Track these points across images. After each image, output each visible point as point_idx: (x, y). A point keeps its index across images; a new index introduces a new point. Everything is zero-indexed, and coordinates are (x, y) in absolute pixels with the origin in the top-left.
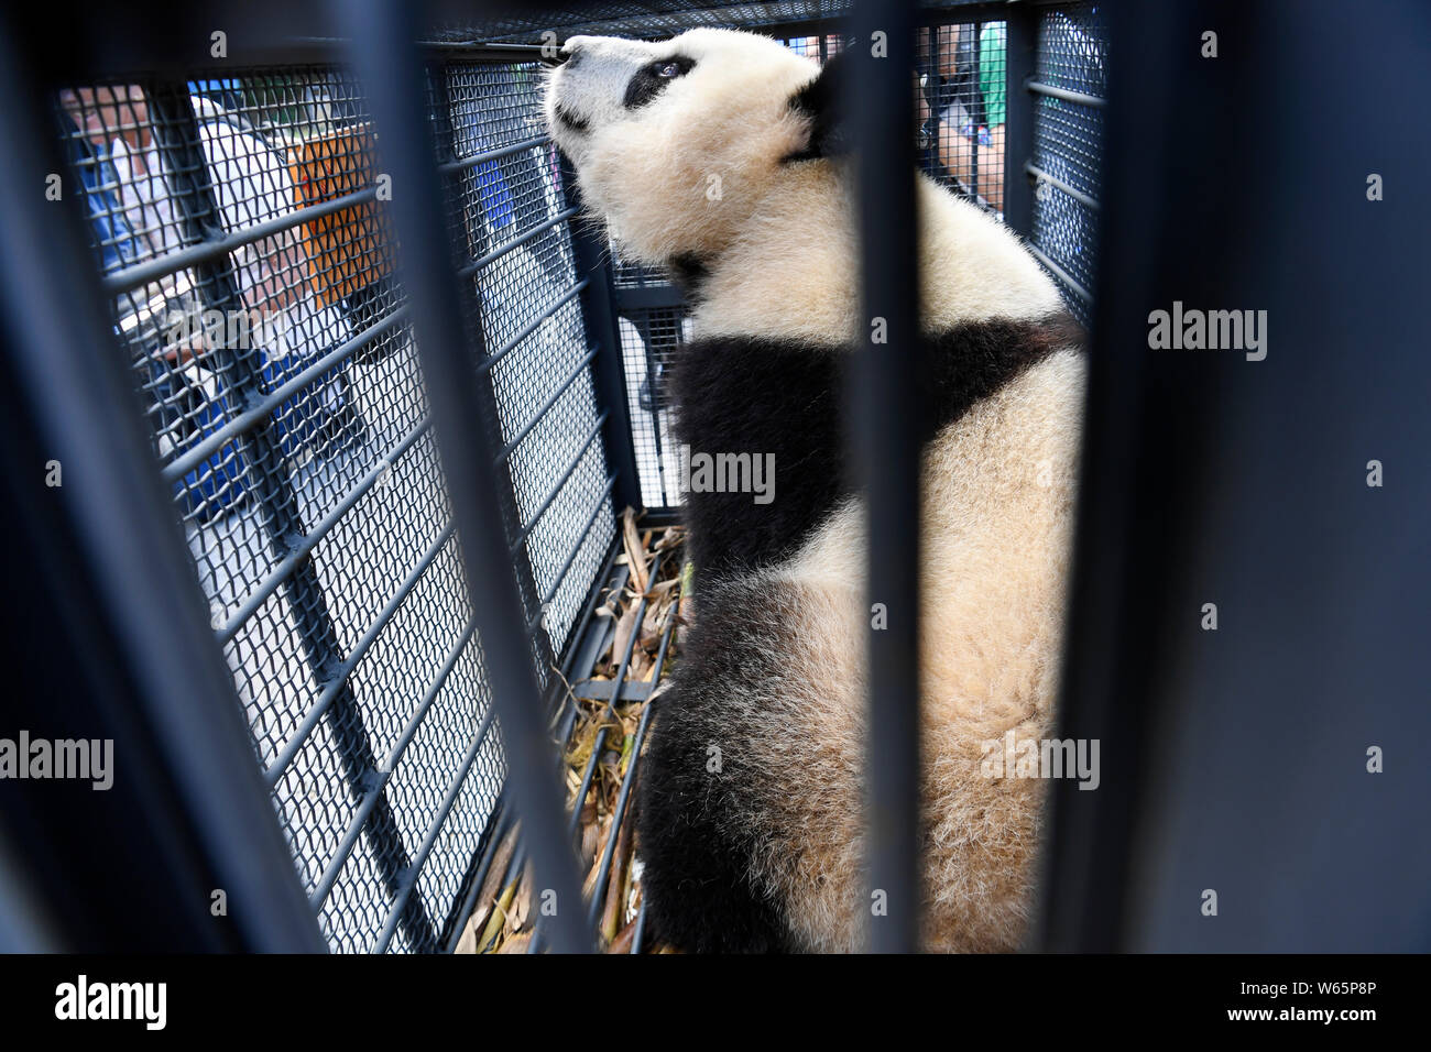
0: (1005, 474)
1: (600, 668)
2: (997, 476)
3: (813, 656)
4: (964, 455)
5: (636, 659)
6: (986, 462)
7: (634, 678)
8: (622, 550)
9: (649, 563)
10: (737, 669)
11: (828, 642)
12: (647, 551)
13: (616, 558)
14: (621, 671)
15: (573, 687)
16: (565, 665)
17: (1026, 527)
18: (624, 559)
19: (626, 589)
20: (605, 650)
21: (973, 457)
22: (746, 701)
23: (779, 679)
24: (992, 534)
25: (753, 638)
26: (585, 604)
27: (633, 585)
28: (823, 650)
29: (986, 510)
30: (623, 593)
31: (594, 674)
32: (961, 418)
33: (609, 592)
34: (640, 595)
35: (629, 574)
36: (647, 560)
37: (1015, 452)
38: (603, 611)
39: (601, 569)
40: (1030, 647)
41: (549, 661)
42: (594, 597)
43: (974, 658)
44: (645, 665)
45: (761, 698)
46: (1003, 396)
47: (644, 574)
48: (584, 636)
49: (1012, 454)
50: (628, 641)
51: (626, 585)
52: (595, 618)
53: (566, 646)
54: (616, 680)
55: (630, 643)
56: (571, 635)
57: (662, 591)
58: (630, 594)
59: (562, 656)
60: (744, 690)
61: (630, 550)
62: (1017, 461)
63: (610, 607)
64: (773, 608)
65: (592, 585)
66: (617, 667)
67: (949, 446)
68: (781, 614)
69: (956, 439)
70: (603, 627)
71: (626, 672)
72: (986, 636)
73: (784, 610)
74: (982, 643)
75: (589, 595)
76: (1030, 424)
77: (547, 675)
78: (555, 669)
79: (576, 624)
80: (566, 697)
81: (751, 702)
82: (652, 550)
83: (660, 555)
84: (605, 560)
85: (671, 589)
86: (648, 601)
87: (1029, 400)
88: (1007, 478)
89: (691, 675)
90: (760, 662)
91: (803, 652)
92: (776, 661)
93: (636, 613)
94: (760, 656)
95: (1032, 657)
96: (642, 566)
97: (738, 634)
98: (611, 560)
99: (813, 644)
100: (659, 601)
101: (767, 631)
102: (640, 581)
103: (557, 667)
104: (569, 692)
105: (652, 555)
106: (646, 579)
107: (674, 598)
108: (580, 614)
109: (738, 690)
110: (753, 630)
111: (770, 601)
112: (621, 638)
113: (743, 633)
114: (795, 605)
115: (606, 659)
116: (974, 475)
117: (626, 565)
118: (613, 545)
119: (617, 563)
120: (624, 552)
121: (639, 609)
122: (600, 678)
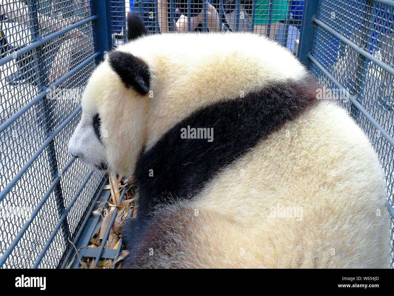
0: (300, 162)
1: (93, 240)
2: (295, 162)
3: (199, 243)
4: (280, 150)
5: (111, 237)
6: (290, 155)
7: (109, 246)
8: (108, 183)
9: (120, 190)
10: (164, 248)
11: (207, 236)
12: (120, 184)
13: (104, 186)
14: (103, 243)
15: (79, 250)
16: (75, 240)
17: (304, 191)
18: (108, 187)
19: (108, 202)
20: (96, 232)
21: (284, 151)
22: (167, 263)
23: (183, 253)
24: (288, 193)
25: (172, 234)
26: (88, 209)
27: (112, 200)
28: (204, 240)
29: (287, 180)
30: (107, 204)
31: (90, 243)
32: (280, 129)
33: (100, 203)
34: (115, 206)
35: (111, 195)
36: (120, 188)
37: (305, 151)
38: (96, 212)
39: (97, 192)
40: (298, 247)
41: (67, 237)
42: (92, 206)
43: (271, 249)
44: (115, 240)
45: (174, 262)
46: (300, 121)
47: (118, 196)
48: (86, 225)
49: (304, 152)
50: (107, 228)
51: (108, 200)
52: (92, 215)
53: (77, 229)
54: (101, 248)
55: (109, 229)
56: (80, 224)
57: (126, 204)
58: (110, 205)
59: (74, 235)
60: (166, 257)
61: (112, 183)
62: (306, 157)
63: (99, 211)
64: (182, 221)
65: (92, 200)
66: (101, 240)
67: (274, 144)
68: (185, 224)
69: (278, 141)
70: (96, 220)
71: (106, 243)
72: (277, 239)
73: (187, 222)
74: (276, 242)
75: (90, 204)
76: (314, 138)
77: (66, 244)
78: (70, 241)
79: (82, 219)
80: (75, 255)
81: (169, 263)
82: (122, 183)
83: (126, 186)
84: (99, 188)
85: (130, 204)
86: (118, 208)
87: (312, 125)
88: (300, 164)
89: (141, 250)
90: (175, 245)
91: (195, 240)
92: (182, 245)
93: (112, 214)
94: (175, 243)
95: (299, 252)
96: (117, 191)
97: (165, 232)
98: (102, 187)
99: (200, 237)
100: (124, 208)
101: (179, 232)
102: (115, 198)
103: (71, 240)
104: (77, 253)
105: (122, 186)
106: (118, 197)
107: (132, 208)
108: (85, 214)
109: (163, 257)
110: (172, 231)
111: (180, 217)
112: (104, 226)
113: (167, 232)
114: (193, 220)
115: (96, 236)
116: (284, 160)
117: (109, 190)
118: (103, 180)
119: (105, 189)
120: (109, 184)
121: (114, 212)
122: (92, 246)
